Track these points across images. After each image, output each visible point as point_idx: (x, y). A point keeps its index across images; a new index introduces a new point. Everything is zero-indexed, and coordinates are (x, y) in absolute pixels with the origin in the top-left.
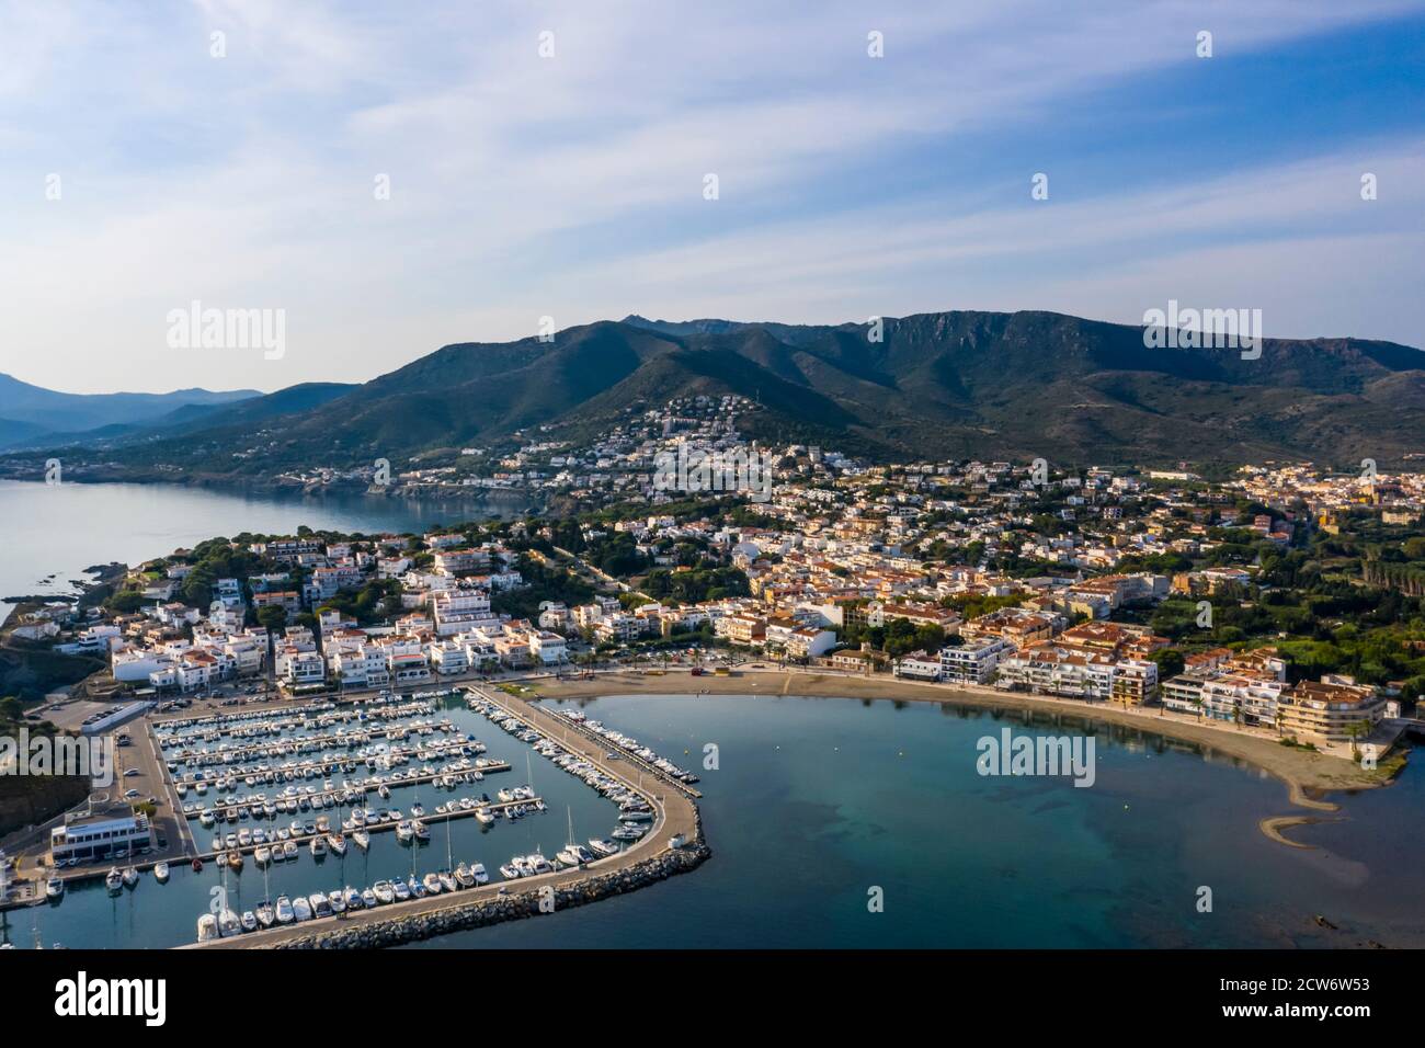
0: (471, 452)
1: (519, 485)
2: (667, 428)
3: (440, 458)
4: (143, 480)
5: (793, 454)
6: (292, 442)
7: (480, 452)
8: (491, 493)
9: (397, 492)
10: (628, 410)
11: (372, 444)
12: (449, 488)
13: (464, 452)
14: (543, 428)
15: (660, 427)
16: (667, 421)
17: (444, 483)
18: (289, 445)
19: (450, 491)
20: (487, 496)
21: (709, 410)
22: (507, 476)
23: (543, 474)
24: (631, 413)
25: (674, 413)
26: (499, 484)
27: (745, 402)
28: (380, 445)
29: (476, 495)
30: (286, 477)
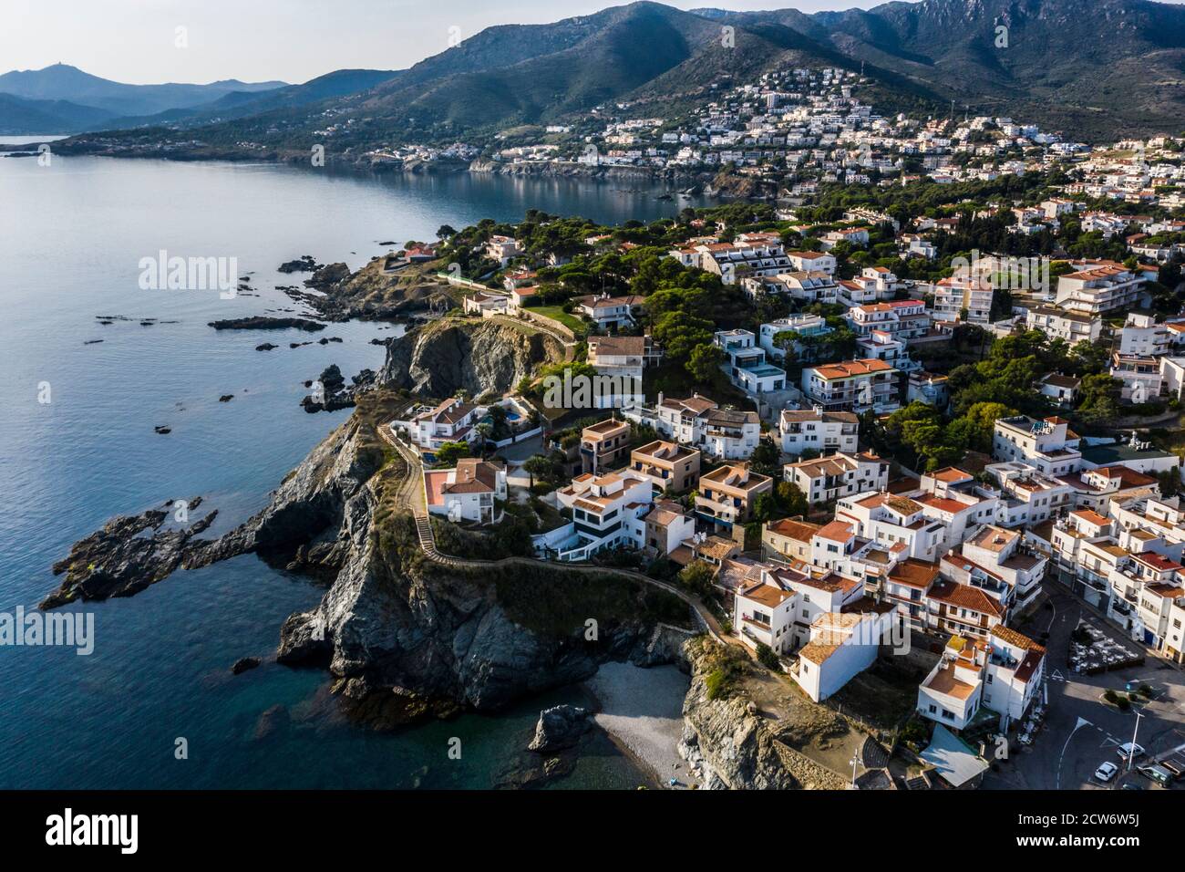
0: (557, 129)
1: (640, 162)
2: (770, 103)
3: (526, 135)
4: (233, 157)
5: (980, 127)
6: (369, 119)
7: (566, 130)
8: (611, 170)
9: (505, 170)
10: (714, 86)
11: (446, 122)
12: (563, 165)
13: (549, 129)
14: (621, 106)
15: (763, 103)
16: (770, 96)
17: (556, 160)
18: (367, 123)
19: (565, 169)
20: (607, 174)
21: (812, 84)
22: (623, 153)
23: (662, 152)
24: (718, 89)
25: (773, 88)
26: (618, 162)
27: (852, 75)
28: (455, 123)
29: (594, 174)
30: (377, 155)
